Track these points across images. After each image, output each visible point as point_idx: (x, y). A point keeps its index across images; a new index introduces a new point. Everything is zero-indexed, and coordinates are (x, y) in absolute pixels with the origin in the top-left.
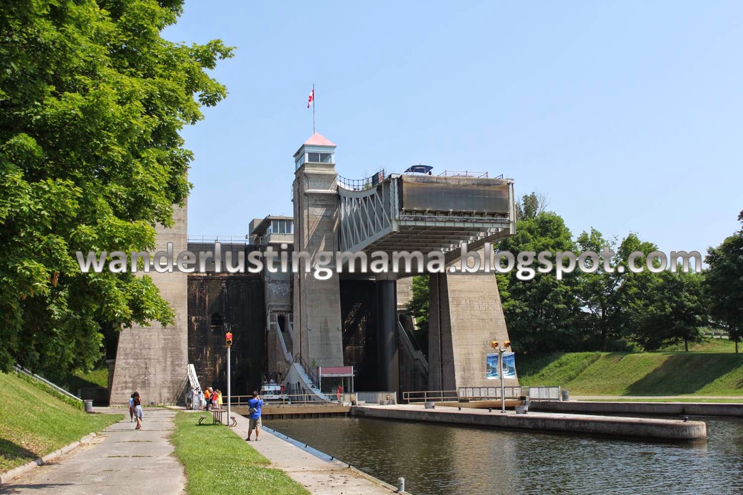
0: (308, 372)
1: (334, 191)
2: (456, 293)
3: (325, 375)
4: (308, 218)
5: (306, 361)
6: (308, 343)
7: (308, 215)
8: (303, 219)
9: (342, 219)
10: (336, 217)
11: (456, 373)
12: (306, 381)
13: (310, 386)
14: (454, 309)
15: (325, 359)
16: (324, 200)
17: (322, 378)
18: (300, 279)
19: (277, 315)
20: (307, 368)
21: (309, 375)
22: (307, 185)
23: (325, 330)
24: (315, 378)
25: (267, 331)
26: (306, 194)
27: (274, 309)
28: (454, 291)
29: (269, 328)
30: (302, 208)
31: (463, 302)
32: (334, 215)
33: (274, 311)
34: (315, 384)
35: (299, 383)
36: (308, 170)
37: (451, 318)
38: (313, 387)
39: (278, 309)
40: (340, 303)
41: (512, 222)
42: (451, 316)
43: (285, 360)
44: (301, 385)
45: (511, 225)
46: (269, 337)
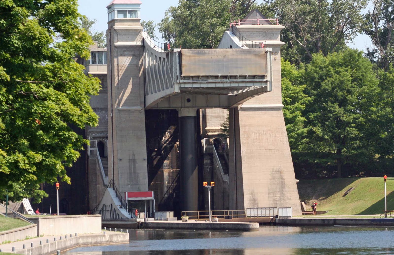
0: (118, 196)
1: (139, 43)
2: (247, 127)
3: (130, 199)
4: (118, 67)
5: (117, 187)
6: (118, 171)
7: (118, 65)
8: (114, 67)
9: (146, 67)
10: (142, 65)
11: (245, 196)
12: (117, 203)
13: (119, 207)
14: (245, 141)
15: (132, 185)
16: (132, 51)
17: (129, 201)
18: (112, 117)
19: (96, 141)
20: (118, 193)
21: (119, 198)
22: (117, 38)
23: (133, 161)
24: (123, 201)
25: (88, 156)
26: (116, 47)
27: (94, 135)
28: (245, 126)
29: (89, 153)
30: (113, 57)
31: (253, 135)
32: (140, 63)
33: (94, 138)
34: (123, 206)
35: (111, 205)
36: (117, 26)
37: (241, 149)
38: (121, 208)
39: (98, 135)
40: (145, 138)
41: (269, 81)
42: (241, 147)
43: (104, 183)
44: (113, 206)
45: (268, 83)
46: (89, 162)
